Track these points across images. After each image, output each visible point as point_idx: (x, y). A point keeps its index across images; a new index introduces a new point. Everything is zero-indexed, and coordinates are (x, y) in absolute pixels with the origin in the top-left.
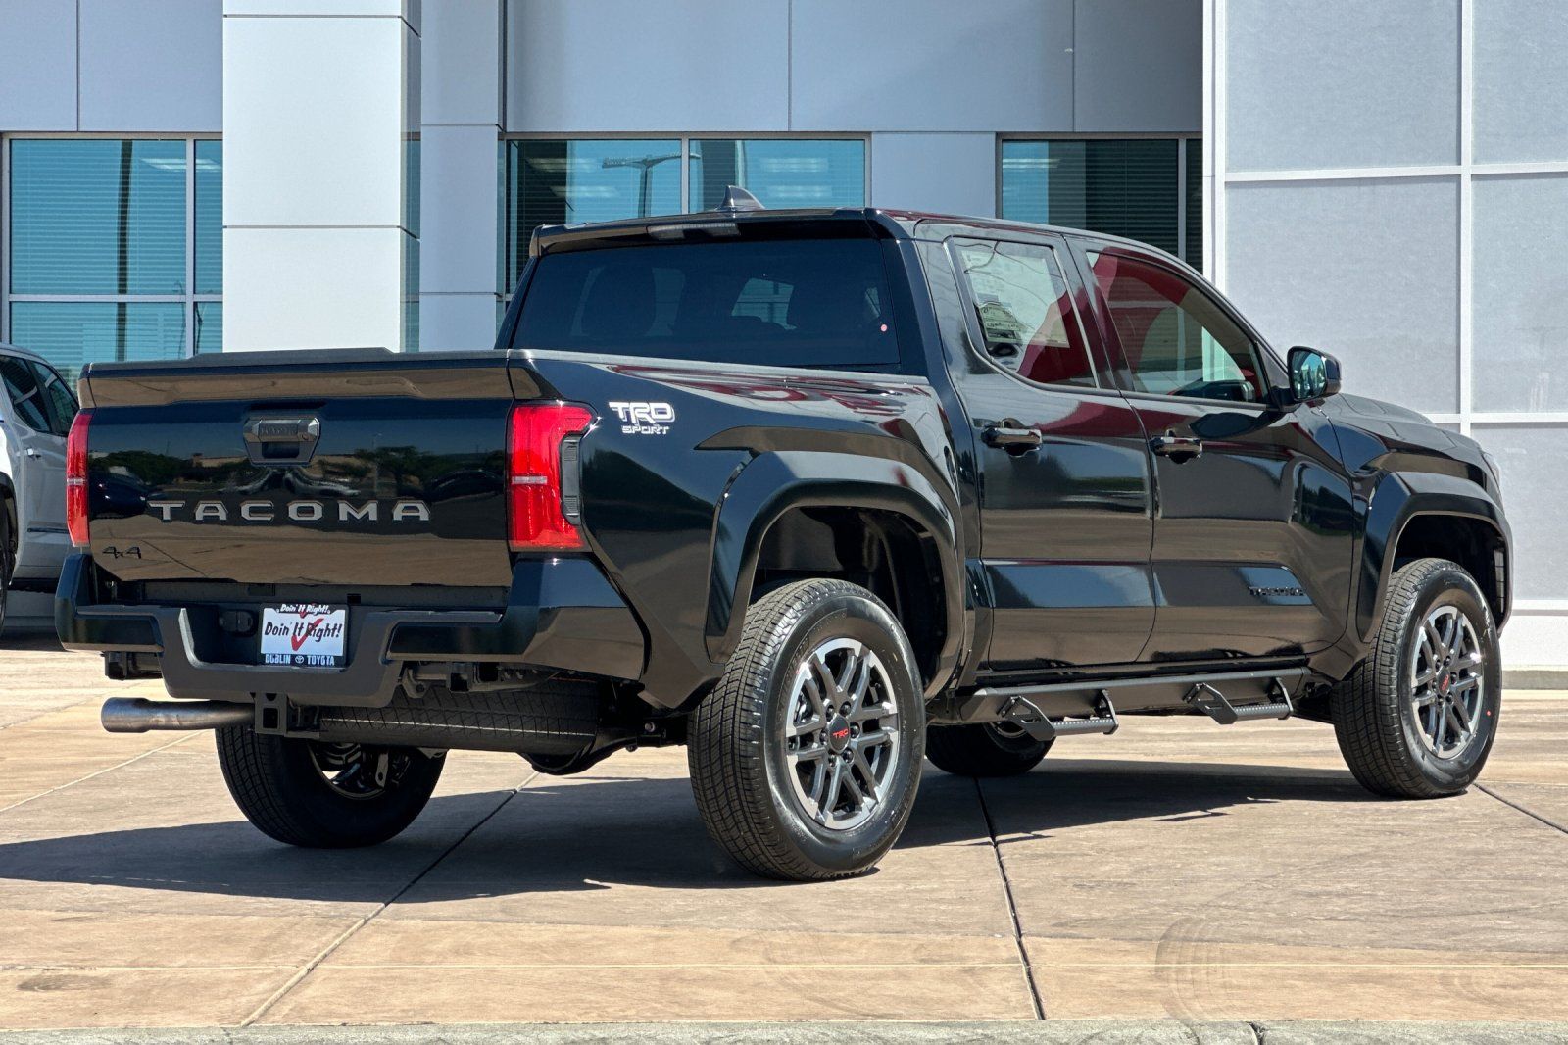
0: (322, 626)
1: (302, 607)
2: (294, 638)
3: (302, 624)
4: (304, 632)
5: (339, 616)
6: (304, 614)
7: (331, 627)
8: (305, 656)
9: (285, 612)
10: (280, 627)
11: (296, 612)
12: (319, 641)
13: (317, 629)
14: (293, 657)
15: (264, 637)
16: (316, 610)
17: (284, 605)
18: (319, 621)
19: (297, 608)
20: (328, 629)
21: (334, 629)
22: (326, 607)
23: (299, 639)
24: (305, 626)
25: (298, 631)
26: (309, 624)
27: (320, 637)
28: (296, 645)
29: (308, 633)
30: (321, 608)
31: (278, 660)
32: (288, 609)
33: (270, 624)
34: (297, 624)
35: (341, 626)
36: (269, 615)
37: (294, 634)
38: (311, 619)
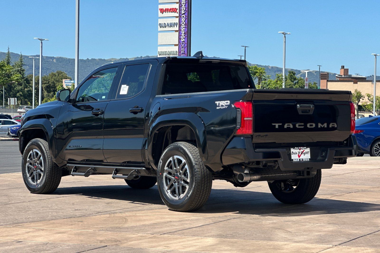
0: (305, 152)
1: (300, 148)
2: (298, 155)
3: (300, 152)
4: (300, 153)
5: (308, 150)
6: (300, 150)
7: (307, 152)
8: (302, 159)
9: (296, 149)
10: (295, 153)
11: (299, 149)
12: (304, 155)
13: (304, 153)
14: (300, 159)
15: (292, 155)
16: (303, 148)
17: (296, 148)
18: (304, 151)
19: (299, 148)
20: (306, 152)
21: (308, 152)
22: (305, 147)
23: (300, 155)
24: (301, 152)
25: (299, 153)
26: (302, 152)
27: (305, 154)
28: (299, 156)
29: (302, 154)
30: (304, 148)
31: (296, 160)
32: (297, 148)
33: (292, 152)
34: (299, 152)
35: (309, 151)
36: (292, 150)
37: (298, 154)
38: (302, 150)
